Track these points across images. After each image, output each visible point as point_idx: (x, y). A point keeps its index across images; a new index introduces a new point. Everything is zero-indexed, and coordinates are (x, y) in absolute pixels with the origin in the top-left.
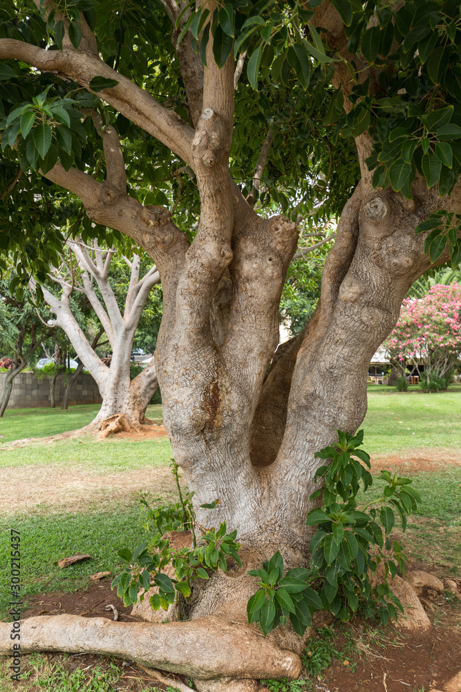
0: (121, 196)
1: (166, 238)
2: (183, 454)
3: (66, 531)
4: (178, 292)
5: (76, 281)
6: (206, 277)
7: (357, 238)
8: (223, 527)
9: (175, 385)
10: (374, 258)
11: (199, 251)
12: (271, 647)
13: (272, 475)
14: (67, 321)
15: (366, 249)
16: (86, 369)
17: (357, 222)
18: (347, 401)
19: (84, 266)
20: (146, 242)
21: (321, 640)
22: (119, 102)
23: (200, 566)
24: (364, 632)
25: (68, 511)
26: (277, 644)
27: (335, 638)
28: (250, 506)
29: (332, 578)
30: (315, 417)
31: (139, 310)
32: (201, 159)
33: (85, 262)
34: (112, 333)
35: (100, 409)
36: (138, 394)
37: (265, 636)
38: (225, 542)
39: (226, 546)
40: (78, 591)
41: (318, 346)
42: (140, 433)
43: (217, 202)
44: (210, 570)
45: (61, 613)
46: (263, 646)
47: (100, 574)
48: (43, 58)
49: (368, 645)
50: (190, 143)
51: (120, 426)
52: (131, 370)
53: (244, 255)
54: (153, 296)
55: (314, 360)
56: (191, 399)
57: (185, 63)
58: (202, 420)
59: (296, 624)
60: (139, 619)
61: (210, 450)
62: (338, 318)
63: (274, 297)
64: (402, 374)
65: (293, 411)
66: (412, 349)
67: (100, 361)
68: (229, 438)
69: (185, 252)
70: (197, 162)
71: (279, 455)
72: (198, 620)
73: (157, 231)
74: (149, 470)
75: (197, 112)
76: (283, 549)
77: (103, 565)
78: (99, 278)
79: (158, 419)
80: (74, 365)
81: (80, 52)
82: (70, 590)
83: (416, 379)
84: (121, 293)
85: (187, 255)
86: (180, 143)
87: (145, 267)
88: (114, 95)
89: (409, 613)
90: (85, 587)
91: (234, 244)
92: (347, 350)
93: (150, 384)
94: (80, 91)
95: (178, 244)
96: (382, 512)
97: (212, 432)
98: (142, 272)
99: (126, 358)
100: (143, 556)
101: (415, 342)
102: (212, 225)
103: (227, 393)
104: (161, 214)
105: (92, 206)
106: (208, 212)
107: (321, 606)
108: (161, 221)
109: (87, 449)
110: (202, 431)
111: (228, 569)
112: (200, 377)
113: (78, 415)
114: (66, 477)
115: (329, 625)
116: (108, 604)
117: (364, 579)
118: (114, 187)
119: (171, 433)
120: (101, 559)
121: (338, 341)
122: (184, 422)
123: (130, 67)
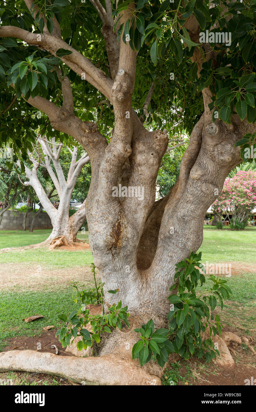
0: (71, 115)
1: (95, 140)
2: (99, 261)
3: (30, 301)
4: (100, 170)
5: (41, 160)
6: (116, 162)
7: (201, 144)
8: (120, 304)
9: (96, 222)
10: (210, 156)
11: (113, 148)
12: (144, 373)
13: (148, 275)
14: (34, 182)
15: (206, 151)
16: (44, 210)
17: (201, 136)
18: (192, 235)
19: (46, 152)
20: (83, 141)
21: (173, 370)
22: (72, 64)
23: (106, 325)
24: (197, 366)
25: (31, 290)
26: (148, 372)
27: (180, 369)
28: (136, 292)
29: (181, 335)
30: (174, 243)
31: (76, 178)
32: (116, 97)
33: (47, 150)
34: (60, 190)
35: (51, 232)
36: (73, 225)
37: (142, 366)
38: (121, 312)
39: (122, 315)
40: (35, 336)
41: (177, 204)
42: (73, 247)
43: (124, 121)
44: (112, 327)
45: (26, 349)
46: (140, 372)
47: (48, 327)
48: (31, 37)
49: (199, 374)
50: (110, 88)
51: (62, 243)
52: (69, 211)
53: (138, 151)
54: (83, 171)
55: (174, 211)
56: (105, 231)
57: (109, 44)
58: (111, 242)
59: (159, 360)
60: (70, 354)
61: (114, 259)
62: (189, 188)
63: (154, 175)
64: (220, 220)
65: (162, 239)
66: (225, 205)
67: (52, 205)
68: (125, 253)
69: (105, 148)
70: (114, 98)
71: (152, 264)
72: (104, 356)
73: (90, 135)
74: (78, 268)
75: (114, 71)
76: (153, 317)
77: (50, 322)
78: (54, 159)
79: (83, 239)
80: (37, 207)
81: (51, 35)
82: (31, 335)
83: (227, 222)
84: (66, 168)
85: (106, 150)
86: (105, 88)
87: (80, 154)
88: (69, 59)
89: (222, 356)
90: (40, 334)
91: (132, 145)
92: (193, 206)
93: (80, 219)
94: (50, 56)
95: (101, 144)
96: (210, 298)
97: (116, 249)
98: (78, 157)
99: (67, 205)
100: (74, 318)
101: (227, 202)
102: (121, 134)
103: (125, 228)
104: (92, 126)
105: (54, 120)
106: (119, 127)
107: (174, 351)
108: (92, 130)
109: (43, 255)
110: (111, 249)
111: (122, 328)
112: (111, 218)
113: (39, 236)
114: (30, 270)
115: (178, 361)
116: (53, 344)
117: (198, 336)
118: (67, 110)
119: (93, 249)
120: (49, 318)
121: (188, 201)
122: (100, 243)
123: (78, 44)
